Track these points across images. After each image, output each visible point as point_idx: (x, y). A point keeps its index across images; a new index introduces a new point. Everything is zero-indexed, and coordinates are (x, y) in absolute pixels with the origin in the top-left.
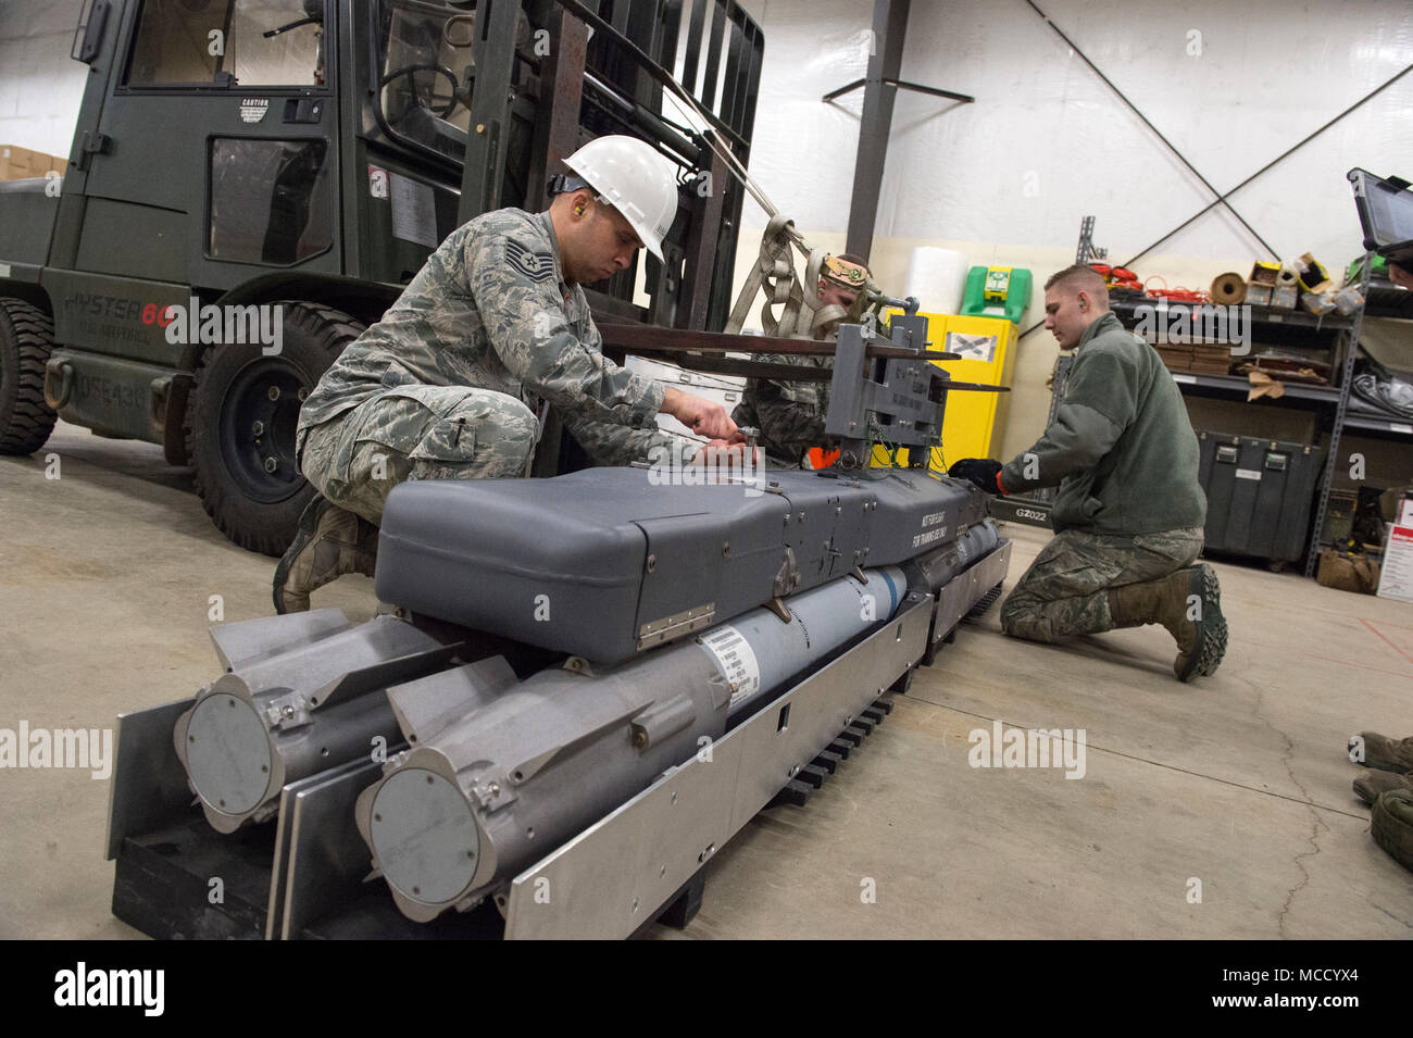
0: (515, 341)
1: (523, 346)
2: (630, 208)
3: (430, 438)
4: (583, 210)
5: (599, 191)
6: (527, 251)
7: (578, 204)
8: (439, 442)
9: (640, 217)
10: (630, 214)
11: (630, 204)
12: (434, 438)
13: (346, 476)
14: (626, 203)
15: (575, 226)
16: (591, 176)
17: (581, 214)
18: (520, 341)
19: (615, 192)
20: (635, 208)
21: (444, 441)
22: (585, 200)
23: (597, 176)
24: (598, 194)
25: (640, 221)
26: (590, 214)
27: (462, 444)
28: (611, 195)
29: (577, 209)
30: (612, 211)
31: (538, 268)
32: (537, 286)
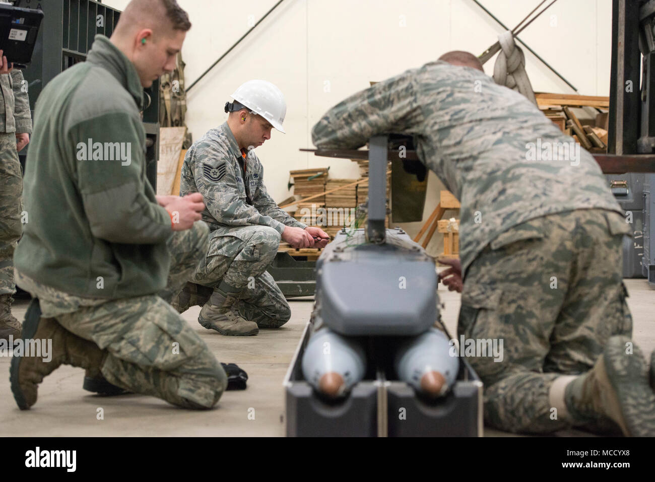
0: (215, 210)
1: (218, 211)
2: (266, 114)
3: (243, 253)
4: (245, 118)
5: (252, 109)
6: (212, 168)
7: (243, 116)
8: (246, 254)
9: (271, 117)
10: (266, 116)
11: (266, 112)
12: (244, 253)
13: (205, 271)
14: (264, 112)
15: (242, 126)
16: (246, 103)
17: (244, 120)
18: (217, 209)
19: (258, 108)
20: (268, 113)
21: (248, 254)
22: (245, 114)
23: (249, 102)
24: (251, 111)
25: (271, 118)
26: (248, 119)
27: (255, 254)
28: (257, 110)
29: (243, 119)
30: (258, 116)
31: (218, 174)
32: (219, 184)
